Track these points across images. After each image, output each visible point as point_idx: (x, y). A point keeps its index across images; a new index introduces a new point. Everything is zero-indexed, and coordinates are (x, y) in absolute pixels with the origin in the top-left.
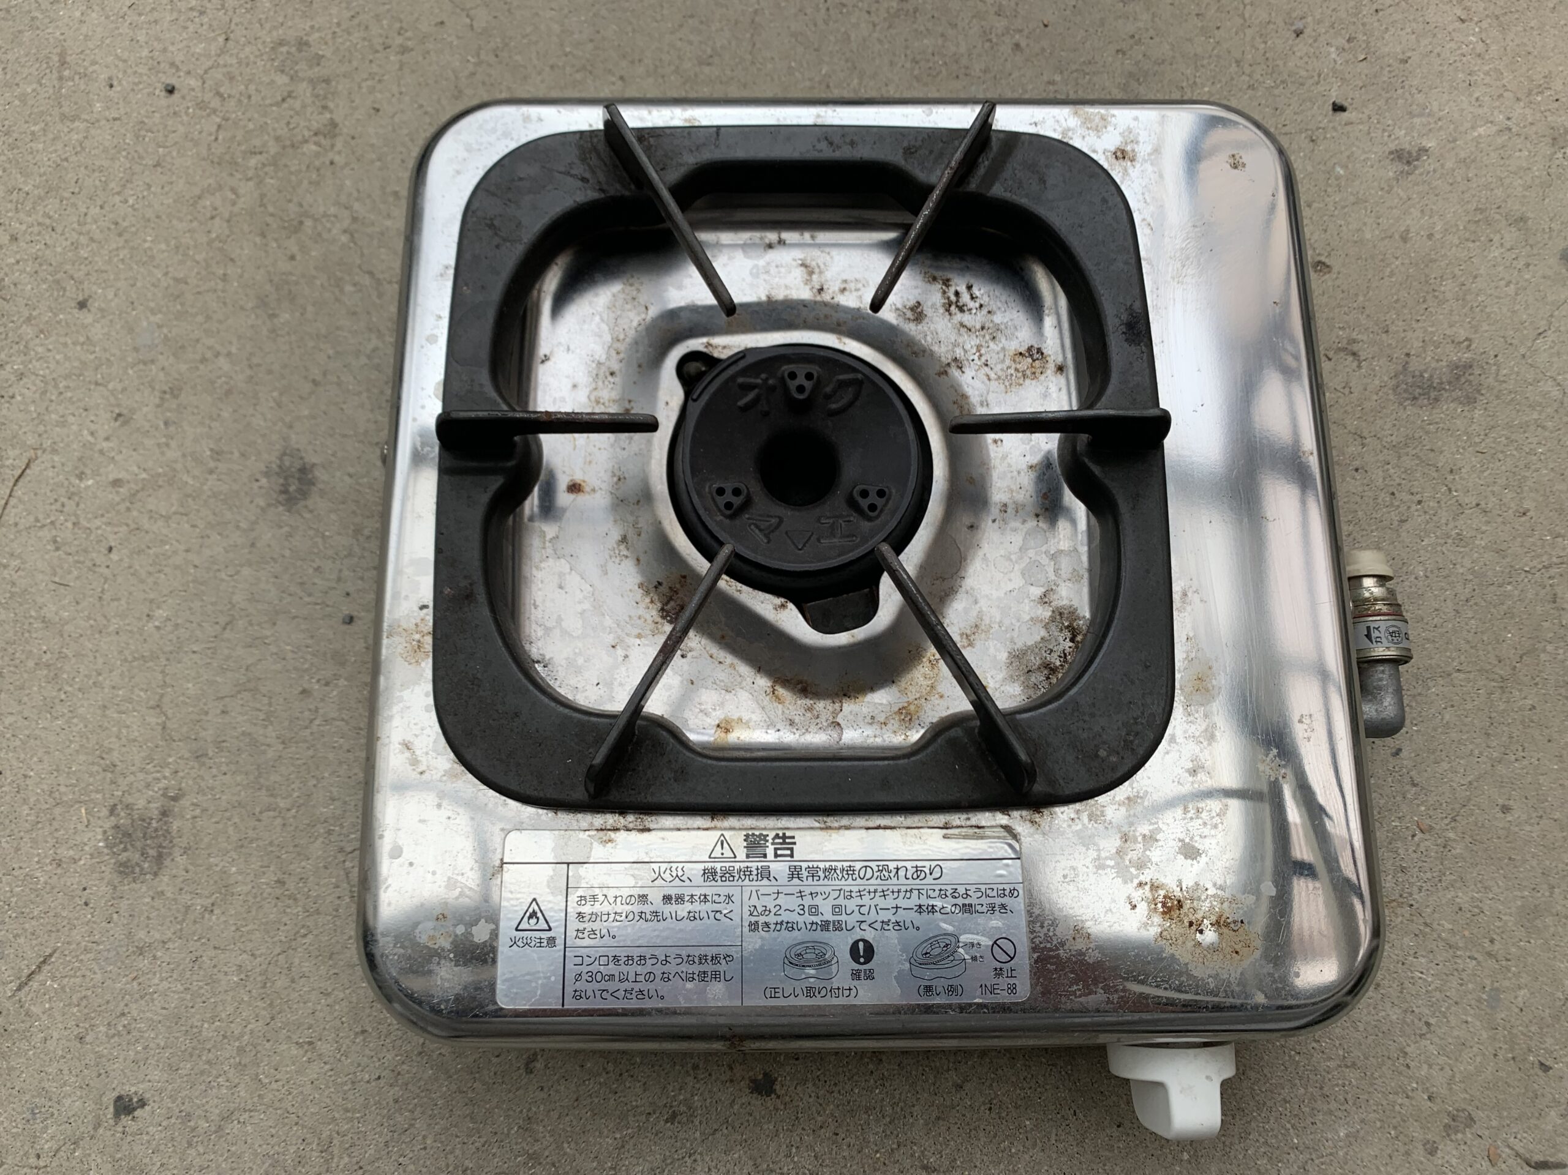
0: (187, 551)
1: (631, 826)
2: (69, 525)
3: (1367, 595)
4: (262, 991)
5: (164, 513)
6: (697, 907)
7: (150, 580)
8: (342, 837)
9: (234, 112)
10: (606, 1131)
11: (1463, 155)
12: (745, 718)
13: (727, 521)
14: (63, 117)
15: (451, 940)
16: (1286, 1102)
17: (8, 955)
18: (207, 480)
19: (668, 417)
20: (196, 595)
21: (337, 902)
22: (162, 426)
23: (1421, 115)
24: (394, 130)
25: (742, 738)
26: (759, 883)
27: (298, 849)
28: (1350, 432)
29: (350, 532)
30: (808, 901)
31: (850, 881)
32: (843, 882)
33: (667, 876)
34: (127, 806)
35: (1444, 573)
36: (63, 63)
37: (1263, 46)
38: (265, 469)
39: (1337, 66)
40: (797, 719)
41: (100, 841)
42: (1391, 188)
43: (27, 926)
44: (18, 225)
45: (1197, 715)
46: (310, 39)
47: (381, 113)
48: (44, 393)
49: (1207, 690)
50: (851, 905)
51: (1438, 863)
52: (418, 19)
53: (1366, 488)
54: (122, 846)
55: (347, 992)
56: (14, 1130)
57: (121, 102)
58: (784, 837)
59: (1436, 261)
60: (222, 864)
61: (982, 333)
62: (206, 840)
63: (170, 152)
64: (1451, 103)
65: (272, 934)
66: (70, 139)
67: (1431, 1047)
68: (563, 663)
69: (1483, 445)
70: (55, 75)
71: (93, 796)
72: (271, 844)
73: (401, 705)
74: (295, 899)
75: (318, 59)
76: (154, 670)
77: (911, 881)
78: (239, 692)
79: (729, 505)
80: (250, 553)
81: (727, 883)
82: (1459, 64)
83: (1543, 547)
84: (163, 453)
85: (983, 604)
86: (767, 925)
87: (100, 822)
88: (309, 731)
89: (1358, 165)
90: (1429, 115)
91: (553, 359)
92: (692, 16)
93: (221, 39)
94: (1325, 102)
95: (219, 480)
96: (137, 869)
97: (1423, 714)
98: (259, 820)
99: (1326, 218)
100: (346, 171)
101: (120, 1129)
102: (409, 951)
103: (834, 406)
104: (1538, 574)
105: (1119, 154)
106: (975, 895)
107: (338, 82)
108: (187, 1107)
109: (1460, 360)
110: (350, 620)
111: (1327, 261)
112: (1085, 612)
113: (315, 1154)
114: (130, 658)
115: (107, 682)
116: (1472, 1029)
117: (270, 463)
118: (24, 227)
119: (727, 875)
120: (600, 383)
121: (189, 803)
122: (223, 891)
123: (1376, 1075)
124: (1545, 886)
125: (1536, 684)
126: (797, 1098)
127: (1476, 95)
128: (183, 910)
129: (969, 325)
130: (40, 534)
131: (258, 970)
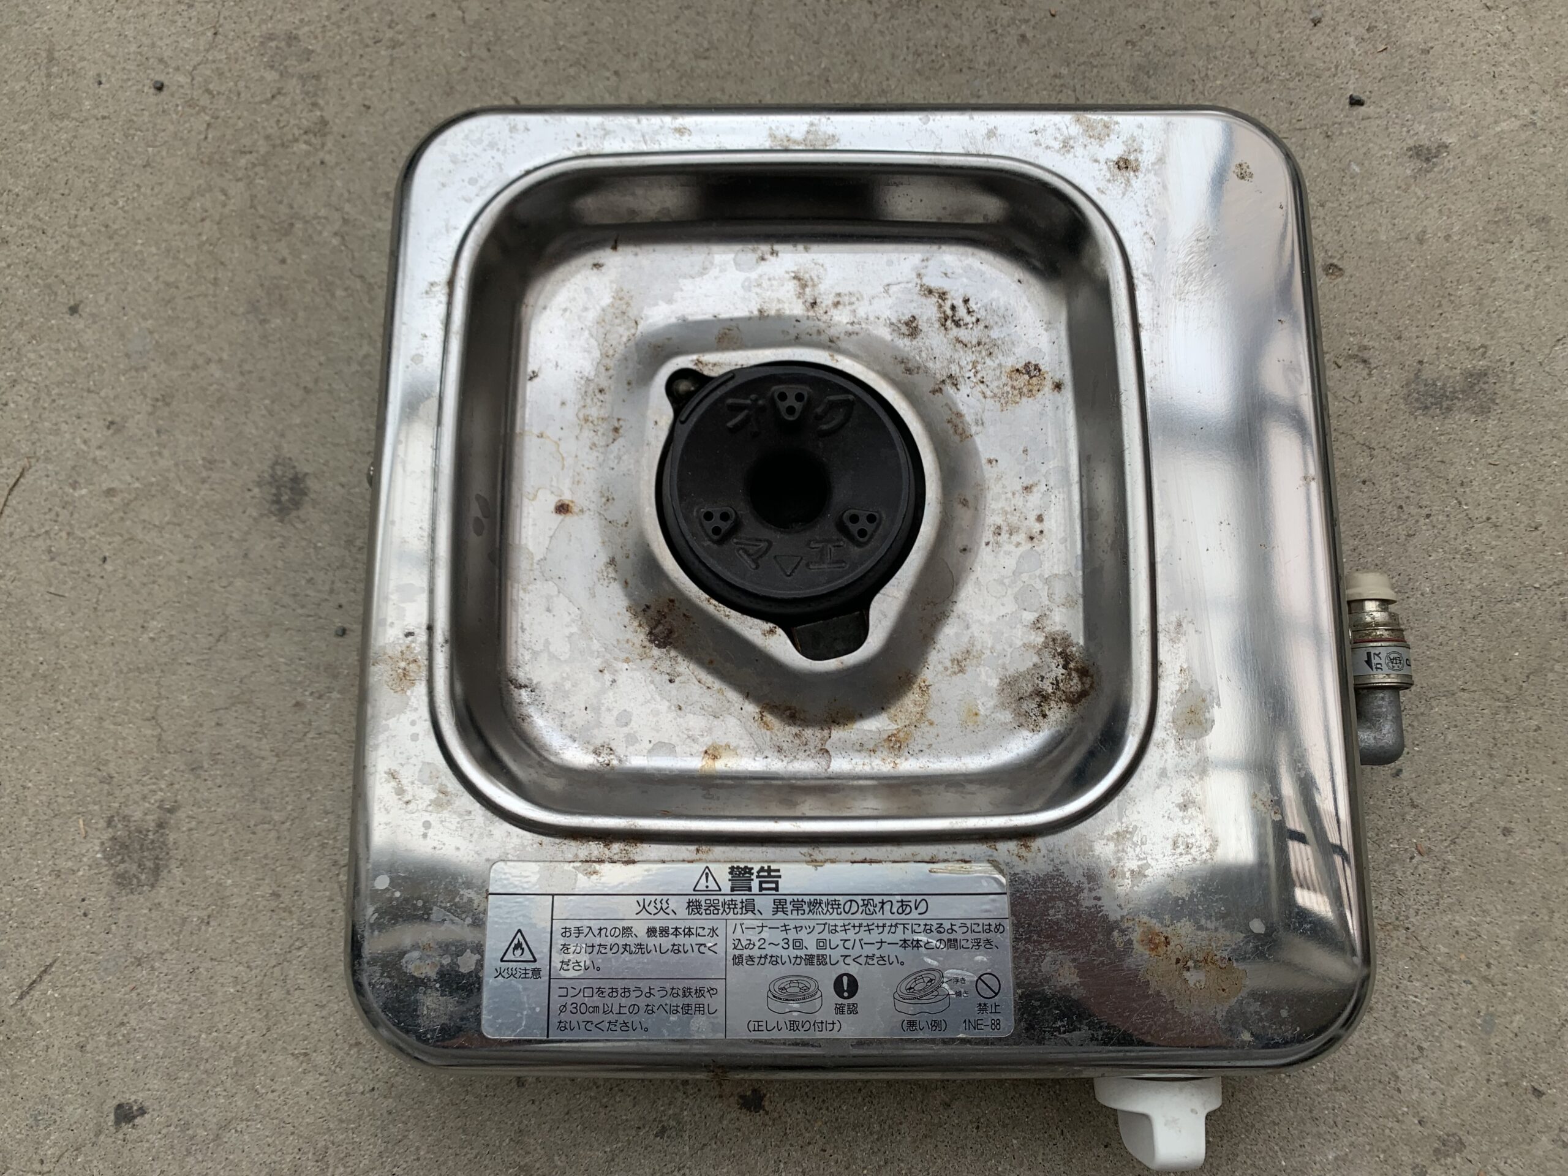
0: (181, 561)
1: (616, 858)
2: (64, 534)
3: (1368, 619)
4: (257, 1002)
5: (157, 523)
6: (681, 940)
7: (144, 591)
8: (336, 851)
9: (223, 110)
10: (596, 1145)
11: (1484, 151)
12: (733, 745)
13: (715, 546)
14: (52, 116)
15: (437, 970)
16: (1274, 1123)
17: (10, 965)
18: (200, 489)
19: (657, 437)
20: (188, 606)
21: (332, 915)
22: (155, 435)
23: (1442, 109)
24: (385, 128)
25: (729, 765)
26: (743, 916)
27: (292, 862)
28: (1358, 443)
29: (342, 543)
30: (792, 935)
31: (835, 915)
32: (828, 916)
33: (651, 909)
34: (124, 818)
35: (1450, 589)
36: (51, 59)
37: (1279, 35)
38: (257, 479)
39: (1356, 58)
40: (785, 746)
41: (97, 852)
42: (1408, 186)
43: (28, 936)
44: (8, 228)
45: (1189, 749)
46: (300, 33)
47: (371, 111)
48: (37, 400)
49: (1200, 723)
50: (836, 939)
51: (1436, 885)
52: (409, 11)
53: (1374, 501)
54: (119, 857)
55: (342, 1004)
56: (18, 1136)
57: (110, 100)
58: (769, 870)
59: (1452, 263)
60: (218, 876)
61: (978, 348)
62: (202, 852)
63: (159, 152)
64: (1474, 96)
65: (267, 946)
66: (60, 139)
67: (1424, 1071)
68: (551, 687)
69: (1496, 457)
70: (43, 72)
71: (91, 807)
72: (266, 857)
73: (387, 734)
74: (291, 912)
75: (308, 55)
76: (149, 682)
77: (896, 916)
78: (233, 704)
79: (716, 530)
80: (243, 564)
81: (712, 916)
82: (1484, 55)
83: (1555, 561)
84: (155, 462)
85: (975, 629)
86: (751, 958)
87: (97, 833)
88: (303, 744)
89: (1375, 163)
90: (1450, 108)
91: (541, 376)
92: (688, 7)
93: (210, 34)
94: (1342, 95)
95: (212, 489)
96: (135, 881)
97: (1426, 734)
98: (254, 833)
99: (1339, 219)
100: (338, 171)
101: (121, 1136)
102: (396, 981)
103: (825, 427)
104: (1548, 590)
105: (1121, 164)
106: (960, 931)
107: (327, 78)
108: (186, 1116)
109: (1474, 367)
110: (343, 632)
111: (1340, 264)
112: (1079, 639)
113: (310, 1164)
114: (125, 670)
115: (103, 693)
116: (1465, 1054)
117: (263, 472)
118: (14, 230)
119: (713, 907)
120: (589, 401)
121: (184, 816)
122: (219, 903)
123: (1367, 1098)
124: (1544, 911)
125: (1543, 704)
126: (785, 1113)
127: (1500, 88)
128: (179, 921)
129: (965, 340)
130: (36, 543)
131: (254, 982)
